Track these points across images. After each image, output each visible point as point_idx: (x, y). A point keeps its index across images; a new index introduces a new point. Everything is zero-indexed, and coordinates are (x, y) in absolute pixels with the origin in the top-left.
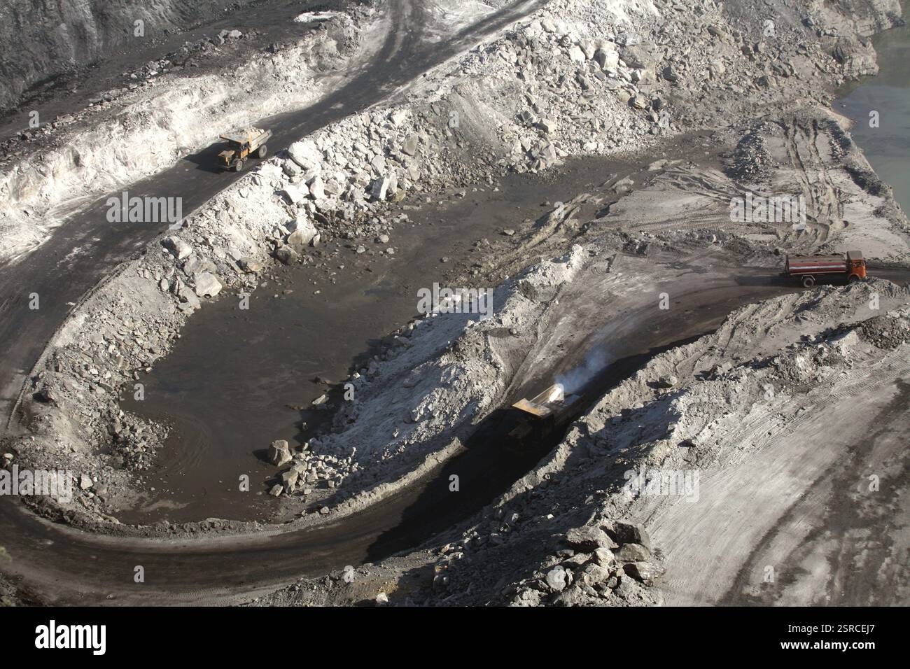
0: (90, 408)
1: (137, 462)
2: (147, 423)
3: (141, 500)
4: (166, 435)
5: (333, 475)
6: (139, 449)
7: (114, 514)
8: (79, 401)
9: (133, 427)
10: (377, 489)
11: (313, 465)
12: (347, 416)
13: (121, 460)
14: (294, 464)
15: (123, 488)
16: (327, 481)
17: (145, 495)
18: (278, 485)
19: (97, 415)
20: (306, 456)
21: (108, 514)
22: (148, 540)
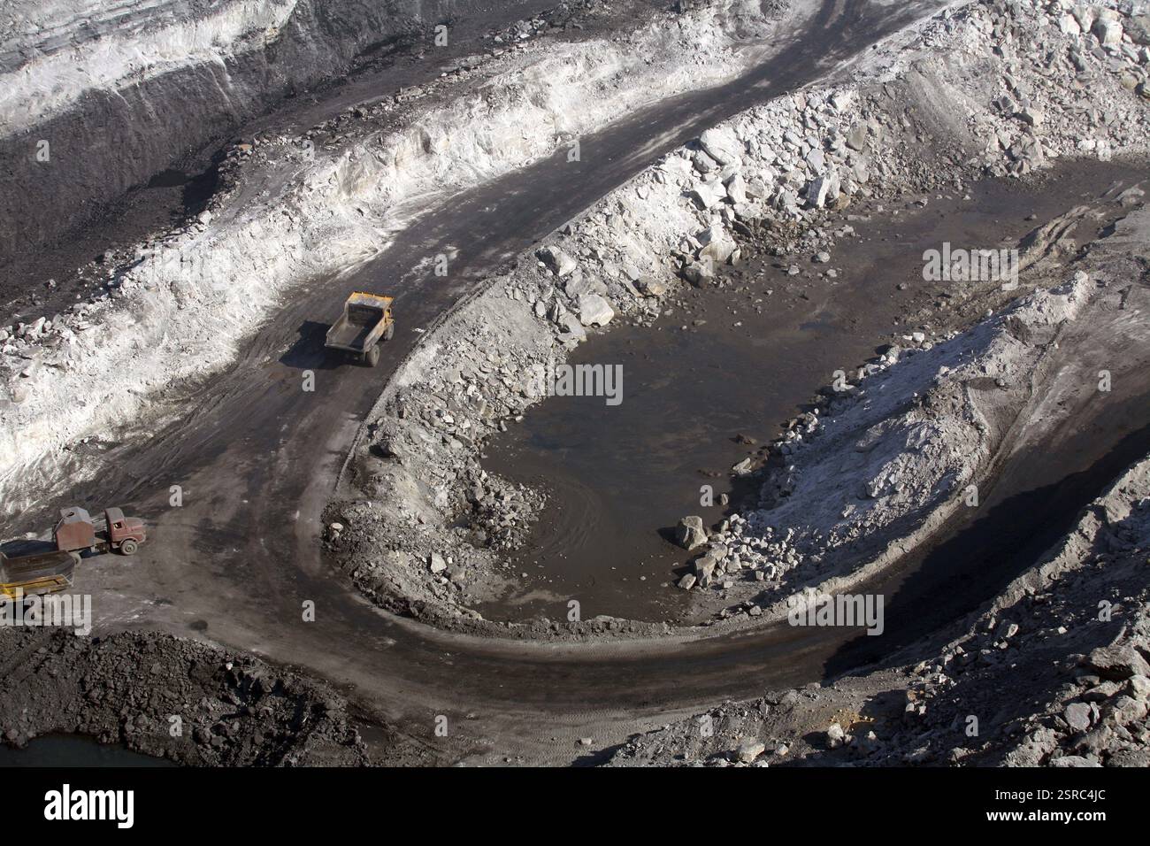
0: (443, 466)
1: (504, 539)
2: (518, 488)
3: (510, 588)
4: (542, 505)
5: (761, 564)
6: (507, 522)
7: (474, 607)
8: (429, 456)
9: (499, 493)
10: (825, 585)
11: (736, 550)
12: (779, 487)
13: (483, 535)
14: (710, 547)
15: (486, 573)
16: (754, 571)
17: (515, 582)
18: (690, 575)
19: (452, 476)
20: (726, 537)
21: (466, 607)
22: (521, 643)
